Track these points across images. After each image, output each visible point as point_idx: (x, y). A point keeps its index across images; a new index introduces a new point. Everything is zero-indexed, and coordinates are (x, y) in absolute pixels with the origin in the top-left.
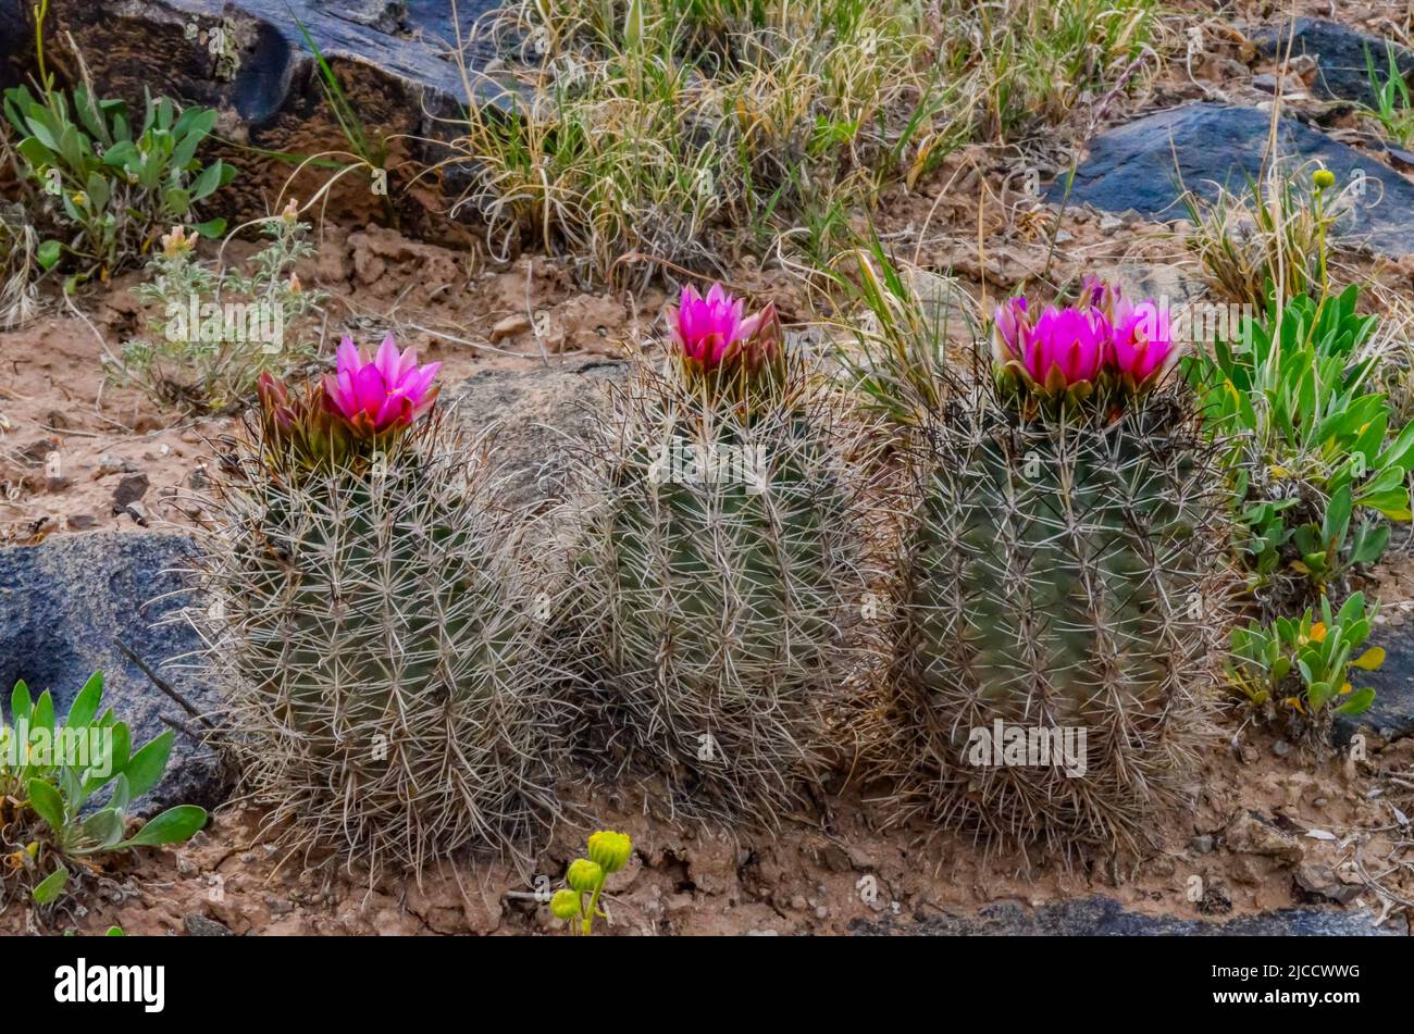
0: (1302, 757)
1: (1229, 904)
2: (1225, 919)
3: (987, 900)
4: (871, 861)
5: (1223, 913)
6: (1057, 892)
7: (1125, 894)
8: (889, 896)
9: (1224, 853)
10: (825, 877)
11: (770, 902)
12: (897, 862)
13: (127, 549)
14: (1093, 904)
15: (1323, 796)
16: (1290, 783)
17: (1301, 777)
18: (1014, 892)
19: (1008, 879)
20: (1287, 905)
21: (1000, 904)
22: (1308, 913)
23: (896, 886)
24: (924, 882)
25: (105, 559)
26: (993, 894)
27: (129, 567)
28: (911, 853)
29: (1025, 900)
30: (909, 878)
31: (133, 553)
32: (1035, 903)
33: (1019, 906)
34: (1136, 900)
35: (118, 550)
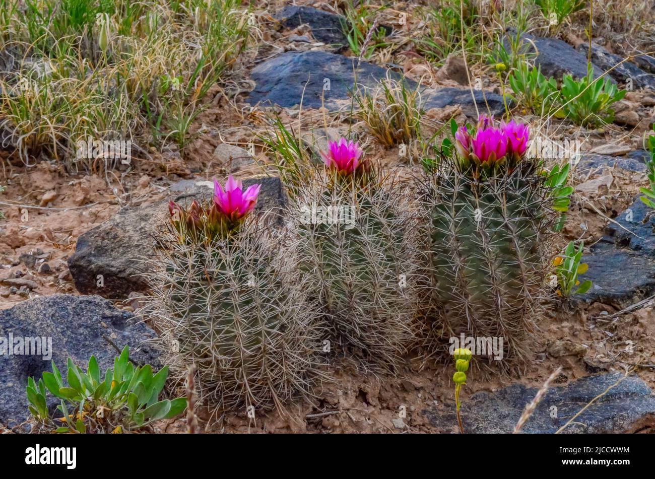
0: (562, 316)
1: (567, 378)
2: (566, 384)
3: (472, 393)
4: (420, 385)
5: (566, 381)
6: (500, 385)
7: (523, 380)
8: (432, 398)
9: (552, 359)
10: (405, 395)
11: (388, 408)
12: (429, 383)
13: (51, 304)
14: (514, 387)
15: (576, 330)
16: (562, 327)
17: (565, 324)
18: (483, 387)
19: (479, 382)
20: (586, 375)
21: (478, 393)
22: (596, 377)
23: (434, 394)
24: (444, 390)
25: (45, 309)
26: (474, 390)
27: (56, 311)
28: (434, 379)
29: (489, 390)
30: (436, 390)
31: (54, 305)
32: (493, 390)
33: (486, 393)
34: (530, 382)
35: (47, 305)
